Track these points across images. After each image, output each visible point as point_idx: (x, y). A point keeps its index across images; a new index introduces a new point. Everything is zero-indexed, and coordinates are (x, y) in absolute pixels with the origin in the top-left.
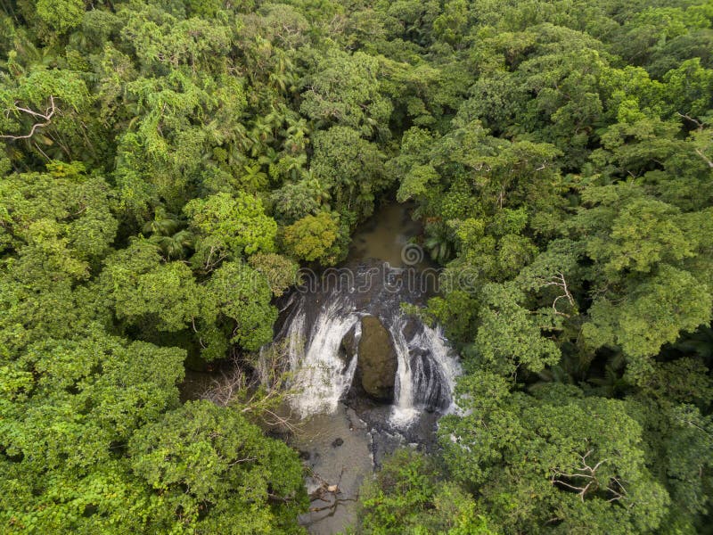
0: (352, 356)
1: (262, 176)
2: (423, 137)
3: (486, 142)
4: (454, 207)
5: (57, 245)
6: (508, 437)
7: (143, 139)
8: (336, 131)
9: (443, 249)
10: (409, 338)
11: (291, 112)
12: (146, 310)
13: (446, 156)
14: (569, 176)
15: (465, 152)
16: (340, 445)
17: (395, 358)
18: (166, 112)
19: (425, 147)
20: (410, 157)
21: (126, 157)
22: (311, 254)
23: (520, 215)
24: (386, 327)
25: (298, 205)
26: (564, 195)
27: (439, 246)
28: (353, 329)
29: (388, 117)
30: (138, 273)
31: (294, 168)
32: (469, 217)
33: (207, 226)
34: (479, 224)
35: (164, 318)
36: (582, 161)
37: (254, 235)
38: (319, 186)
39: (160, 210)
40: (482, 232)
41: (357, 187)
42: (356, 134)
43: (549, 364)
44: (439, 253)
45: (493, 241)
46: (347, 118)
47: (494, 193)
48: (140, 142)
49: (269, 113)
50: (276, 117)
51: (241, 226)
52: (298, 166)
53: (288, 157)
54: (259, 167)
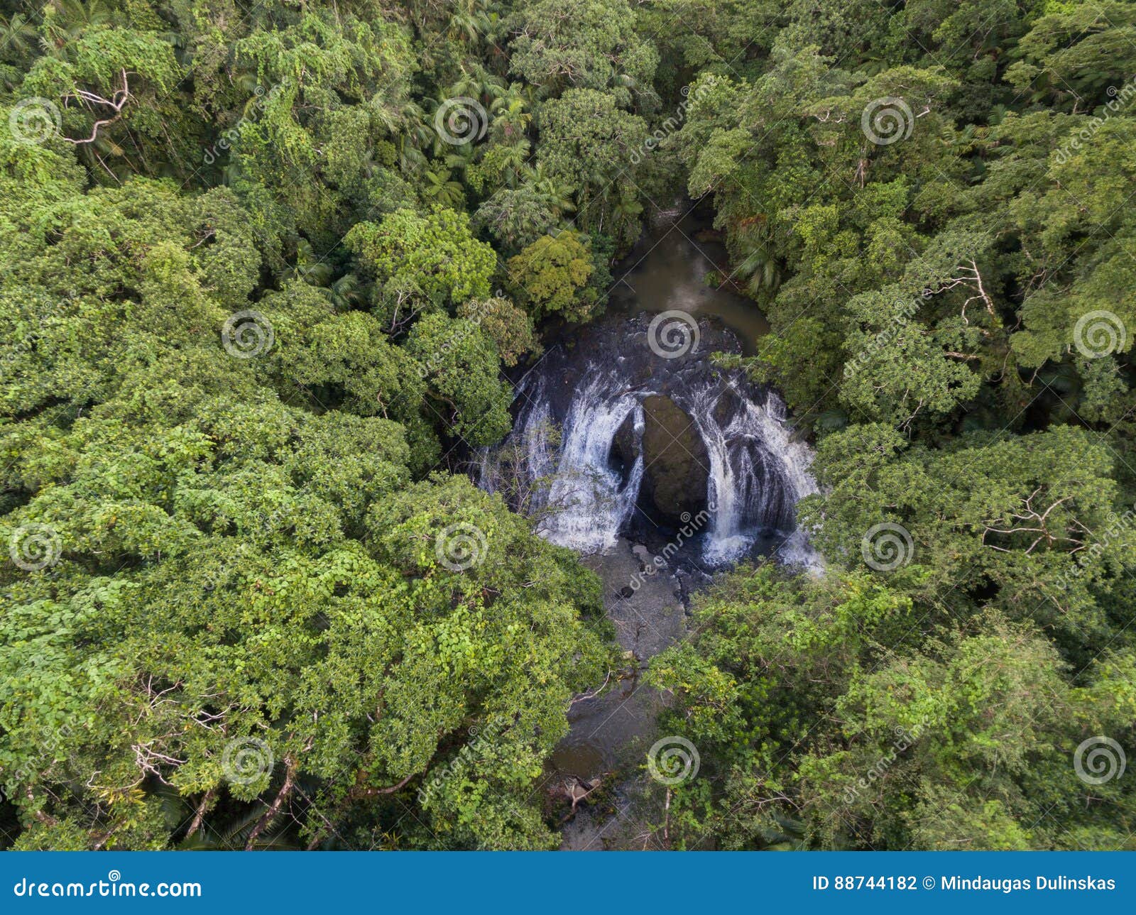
0: (633, 460)
1: (455, 187)
2: (723, 89)
3: (831, 79)
4: (786, 189)
5: (192, 282)
6: (909, 492)
7: (270, 131)
8: (574, 96)
9: (768, 271)
10: (723, 420)
11: (493, 77)
12: (327, 378)
13: (766, 111)
14: (970, 128)
15: (798, 97)
16: (628, 596)
17: (704, 455)
18: (306, 81)
19: (726, 104)
20: (703, 123)
21: (245, 162)
22: (556, 297)
23: (898, 188)
24: (685, 407)
25: (526, 224)
26: (963, 156)
27: (761, 267)
28: (630, 418)
29: (653, 73)
30: (306, 325)
31: (512, 164)
32: (812, 203)
33: (387, 262)
34: (832, 210)
35: (354, 390)
36: (988, 104)
37: (464, 269)
38: (553, 191)
39: (304, 247)
40: (835, 225)
41: (615, 190)
42: (609, 99)
43: (962, 397)
44: (762, 280)
45: (856, 236)
46: (588, 75)
47: (850, 163)
48: (264, 138)
49: (457, 80)
50: (469, 85)
51: (442, 256)
52: (517, 161)
53: (498, 146)
54: (449, 173)
